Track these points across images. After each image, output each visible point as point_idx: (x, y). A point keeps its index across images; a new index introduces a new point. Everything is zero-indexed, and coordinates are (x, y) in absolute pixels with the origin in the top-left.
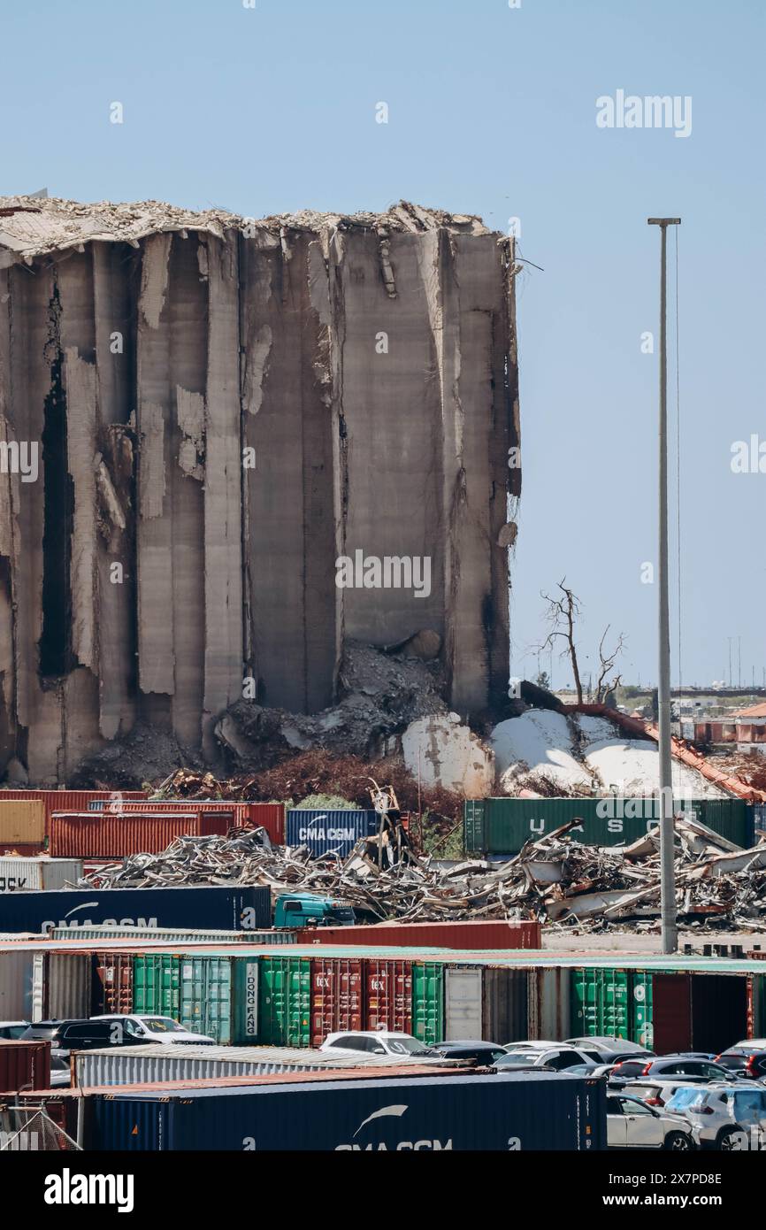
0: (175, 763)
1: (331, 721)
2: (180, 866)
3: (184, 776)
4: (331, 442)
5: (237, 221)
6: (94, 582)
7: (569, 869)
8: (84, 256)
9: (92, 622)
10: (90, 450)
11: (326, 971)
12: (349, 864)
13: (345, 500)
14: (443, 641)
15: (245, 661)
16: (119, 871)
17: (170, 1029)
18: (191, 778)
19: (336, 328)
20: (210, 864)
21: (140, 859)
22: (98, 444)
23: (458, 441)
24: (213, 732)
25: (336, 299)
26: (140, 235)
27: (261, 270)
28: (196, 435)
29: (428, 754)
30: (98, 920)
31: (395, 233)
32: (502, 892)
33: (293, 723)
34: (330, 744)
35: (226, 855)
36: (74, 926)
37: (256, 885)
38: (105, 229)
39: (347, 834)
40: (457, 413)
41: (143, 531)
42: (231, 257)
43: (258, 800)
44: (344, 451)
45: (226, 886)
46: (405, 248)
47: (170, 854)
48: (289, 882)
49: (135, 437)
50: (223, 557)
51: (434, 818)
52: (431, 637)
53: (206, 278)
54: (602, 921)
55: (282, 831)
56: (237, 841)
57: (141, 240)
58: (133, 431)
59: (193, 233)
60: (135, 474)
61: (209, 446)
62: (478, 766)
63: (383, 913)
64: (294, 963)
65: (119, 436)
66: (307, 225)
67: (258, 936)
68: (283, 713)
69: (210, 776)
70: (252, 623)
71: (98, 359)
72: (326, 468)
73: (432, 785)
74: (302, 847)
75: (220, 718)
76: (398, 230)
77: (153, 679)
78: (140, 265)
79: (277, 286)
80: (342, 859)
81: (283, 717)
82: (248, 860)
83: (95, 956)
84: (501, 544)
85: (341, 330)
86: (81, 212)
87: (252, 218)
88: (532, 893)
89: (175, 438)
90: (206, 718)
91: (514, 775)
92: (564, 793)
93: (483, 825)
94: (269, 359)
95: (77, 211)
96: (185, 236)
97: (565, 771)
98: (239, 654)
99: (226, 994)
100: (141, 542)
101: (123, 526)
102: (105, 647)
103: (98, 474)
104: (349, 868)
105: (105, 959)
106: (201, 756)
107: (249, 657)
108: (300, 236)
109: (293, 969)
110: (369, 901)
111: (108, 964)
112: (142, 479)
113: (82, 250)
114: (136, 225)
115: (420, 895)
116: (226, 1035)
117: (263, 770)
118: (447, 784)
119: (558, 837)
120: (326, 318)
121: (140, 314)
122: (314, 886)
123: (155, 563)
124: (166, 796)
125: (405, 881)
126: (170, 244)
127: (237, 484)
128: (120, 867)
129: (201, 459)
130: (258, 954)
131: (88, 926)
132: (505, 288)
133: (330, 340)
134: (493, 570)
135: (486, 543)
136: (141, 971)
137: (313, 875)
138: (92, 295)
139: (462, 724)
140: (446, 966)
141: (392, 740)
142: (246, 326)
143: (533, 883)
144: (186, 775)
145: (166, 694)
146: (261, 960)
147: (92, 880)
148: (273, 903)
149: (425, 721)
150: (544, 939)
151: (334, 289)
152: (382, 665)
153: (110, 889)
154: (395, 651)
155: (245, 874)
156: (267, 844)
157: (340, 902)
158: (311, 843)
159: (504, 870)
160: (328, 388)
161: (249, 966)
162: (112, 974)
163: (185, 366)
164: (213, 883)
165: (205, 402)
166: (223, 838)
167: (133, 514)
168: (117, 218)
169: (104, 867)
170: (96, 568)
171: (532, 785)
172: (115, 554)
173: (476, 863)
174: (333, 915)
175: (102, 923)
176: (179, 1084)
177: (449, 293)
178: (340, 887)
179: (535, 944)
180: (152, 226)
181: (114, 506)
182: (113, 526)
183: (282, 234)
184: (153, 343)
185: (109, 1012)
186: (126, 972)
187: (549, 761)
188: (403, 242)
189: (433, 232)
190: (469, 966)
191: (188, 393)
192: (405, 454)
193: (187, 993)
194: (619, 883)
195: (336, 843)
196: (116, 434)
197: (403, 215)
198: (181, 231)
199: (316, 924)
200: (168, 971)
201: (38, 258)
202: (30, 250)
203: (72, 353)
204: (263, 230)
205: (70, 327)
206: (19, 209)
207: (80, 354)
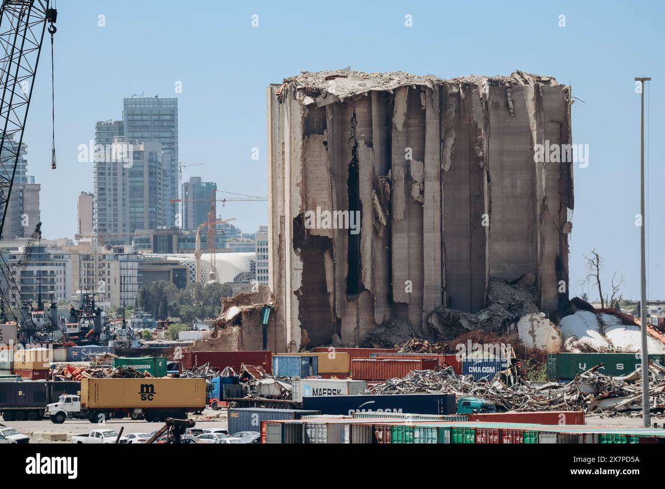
0: (410, 336)
1: (483, 316)
2: (413, 384)
3: (414, 342)
4: (483, 183)
5: (439, 81)
6: (372, 250)
7: (598, 387)
8: (367, 98)
9: (370, 269)
10: (370, 188)
11: (482, 434)
12: (492, 385)
13: (490, 211)
14: (536, 279)
15: (442, 287)
16: (384, 386)
18: (418, 343)
19: (486, 130)
20: (427, 384)
21: (394, 381)
22: (373, 185)
23: (544, 183)
24: (428, 321)
25: (486, 117)
26: (393, 88)
27: (450, 103)
28: (420, 181)
29: (530, 332)
30: (374, 410)
31: (513, 86)
32: (566, 397)
33: (465, 317)
34: (483, 327)
35: (434, 380)
36: (364, 412)
37: (448, 393)
38: (377, 85)
39: (491, 370)
40: (543, 170)
41: (394, 226)
42: (436, 98)
43: (449, 353)
44: (489, 188)
45: (434, 394)
46: (518, 93)
47: (408, 379)
48: (464, 392)
49: (391, 182)
50: (432, 238)
51: (533, 362)
52: (531, 276)
53: (424, 107)
54: (614, 412)
55: (461, 368)
56: (440, 372)
57: (394, 90)
58: (390, 179)
59: (418, 86)
60: (391, 200)
61: (426, 186)
62: (554, 338)
63: (509, 407)
64: (467, 431)
65: (383, 182)
66: (472, 82)
67: (450, 418)
68: (460, 312)
69: (426, 342)
70: (446, 270)
71: (374, 146)
72: (481, 196)
73: (532, 346)
74: (470, 376)
75: (431, 315)
76: (515, 84)
77: (399, 296)
78: (394, 102)
79: (458, 110)
80: (489, 381)
81: (461, 314)
82: (445, 382)
83: (374, 426)
84: (564, 232)
85: (488, 131)
86: (366, 77)
88: (580, 398)
89: (409, 183)
90: (424, 314)
91: (571, 342)
92: (595, 351)
93: (557, 366)
94: (453, 145)
95: (364, 77)
96: (415, 88)
97: (595, 340)
98: (439, 283)
100: (393, 231)
101: (385, 224)
102: (377, 281)
103: (373, 200)
104: (493, 386)
105: (378, 428)
106: (422, 333)
107: (444, 286)
108: (469, 87)
109: (467, 433)
110: (502, 401)
111: (380, 430)
112: (394, 202)
113: (366, 95)
114: (392, 83)
115: (526, 399)
117: (451, 339)
118: (539, 346)
119: (593, 372)
120: (481, 126)
121: (393, 124)
122: (476, 394)
123: (401, 243)
124: (406, 351)
125: (519, 392)
126: (407, 92)
127: (439, 204)
128: (385, 384)
129: (422, 192)
130: (449, 426)
131: (370, 412)
132: (566, 111)
133: (483, 136)
134: (560, 244)
135: (558, 233)
136: (395, 433)
137: (475, 389)
138: (371, 116)
139: (546, 318)
140: (539, 433)
141: (512, 326)
142: (443, 129)
143: (581, 394)
144: (415, 342)
145: (405, 303)
146: (451, 429)
147: (371, 391)
148: (457, 402)
149: (528, 317)
150: (586, 420)
151: (485, 112)
152: (508, 290)
153: (380, 395)
154: (514, 283)
155: (443, 388)
156: (454, 374)
157: (489, 402)
158: (474, 374)
159: (567, 387)
160: (482, 158)
161: (446, 431)
162: (381, 434)
163: (414, 148)
164: (428, 393)
165: (424, 166)
166: (433, 371)
167: (390, 218)
168: (383, 80)
169: (377, 384)
170: (372, 244)
171: (579, 347)
172: (381, 237)
173: (553, 384)
174: (485, 408)
175: (376, 411)
177: (540, 113)
178: (488, 395)
179: (582, 422)
180: (399, 83)
181: (381, 214)
182: (380, 224)
183: (460, 86)
184: (399, 138)
186: (388, 434)
187: (588, 335)
188: (517, 90)
189: (532, 84)
190: (551, 433)
191: (416, 161)
192: (518, 190)
194: (622, 394)
195: (486, 374)
196: (382, 181)
197: (518, 77)
198: (413, 85)
199: (477, 412)
200: (407, 434)
201: (346, 99)
202: (342, 95)
203: (361, 143)
204: (451, 85)
205: (361, 131)
206: (337, 76)
207: (365, 143)
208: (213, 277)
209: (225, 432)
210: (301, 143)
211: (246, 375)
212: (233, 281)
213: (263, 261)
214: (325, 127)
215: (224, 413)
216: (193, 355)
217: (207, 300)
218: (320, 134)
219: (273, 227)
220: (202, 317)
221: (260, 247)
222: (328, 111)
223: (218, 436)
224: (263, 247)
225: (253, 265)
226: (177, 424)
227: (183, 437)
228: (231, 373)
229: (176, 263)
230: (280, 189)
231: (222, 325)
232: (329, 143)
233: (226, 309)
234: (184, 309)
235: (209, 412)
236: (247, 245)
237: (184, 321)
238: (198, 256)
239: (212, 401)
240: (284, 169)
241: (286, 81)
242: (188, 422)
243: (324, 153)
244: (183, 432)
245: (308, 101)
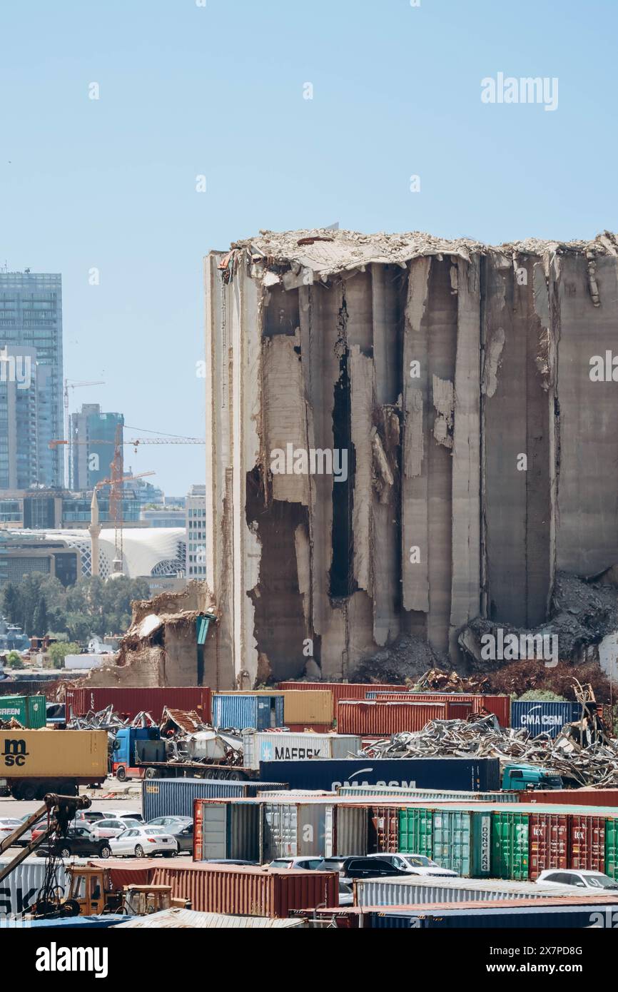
0: (429, 664)
2: (433, 742)
3: (435, 674)
4: (548, 419)
5: (480, 247)
6: (370, 526)
8: (365, 275)
9: (368, 556)
10: (368, 424)
11: (540, 824)
12: (557, 745)
13: (559, 464)
15: (481, 586)
16: (387, 745)
17: (426, 864)
18: (441, 676)
19: (553, 330)
20: (455, 742)
21: (404, 736)
22: (374, 419)
24: (458, 641)
25: (554, 308)
26: (407, 258)
27: (498, 285)
28: (447, 413)
30: (372, 782)
31: (599, 255)
35: (466, 735)
36: (355, 786)
37: (489, 757)
38: (381, 254)
39: (556, 720)
41: (405, 487)
42: (475, 275)
43: (491, 693)
44: (558, 425)
45: (466, 758)
46: (607, 268)
47: (425, 733)
48: (513, 755)
49: (401, 414)
50: (466, 507)
53: (456, 292)
55: (508, 717)
56: (475, 724)
57: (408, 262)
58: (400, 410)
59: (447, 257)
60: (401, 443)
61: (456, 422)
63: (583, 781)
64: (517, 817)
65: (390, 414)
66: (533, 250)
67: (490, 796)
68: (509, 627)
69: (455, 674)
70: (487, 559)
71: (375, 355)
72: (544, 439)
74: (524, 729)
75: (463, 630)
76: (602, 253)
77: (413, 600)
78: (407, 281)
79: (509, 298)
80: (553, 739)
81: (509, 630)
82: (483, 739)
83: (371, 809)
85: (557, 331)
86: (363, 241)
89: (431, 416)
90: (452, 630)
94: (502, 355)
95: (360, 240)
96: (441, 259)
98: (477, 581)
99: (467, 839)
100: (405, 495)
101: (391, 483)
102: (378, 575)
103: (373, 443)
104: (558, 746)
105: (378, 811)
106: (449, 660)
107: (484, 584)
108: (528, 258)
109: (516, 822)
110: (573, 771)
111: (380, 815)
112: (407, 448)
113: (363, 270)
114: (404, 251)
115: (611, 767)
116: (466, 870)
117: (493, 670)
120: (546, 323)
121: (406, 319)
122: (532, 759)
123: (415, 512)
124: (422, 688)
125: (600, 757)
126: (429, 266)
127: (477, 451)
128: (389, 742)
129: (450, 431)
130: (490, 810)
131: (365, 786)
133: (548, 340)
136: (404, 820)
137: (531, 751)
138: (371, 305)
141: (591, 649)
142: (485, 328)
144: (437, 674)
145: (422, 612)
146: (492, 814)
147: (367, 752)
148: (501, 772)
149: (616, 635)
151: (553, 302)
152: (583, 591)
153: (381, 759)
154: (594, 580)
155: (480, 749)
156: (497, 726)
157: (552, 772)
158: (530, 727)
160: (546, 377)
161: (484, 818)
162: (383, 822)
163: (439, 359)
164: (457, 756)
165: (454, 388)
166: (464, 722)
167: (399, 474)
168: (390, 245)
169: (377, 741)
170: (371, 515)
172: (386, 504)
174: (546, 781)
175: (375, 784)
176: (431, 906)
178: (551, 760)
180: (416, 251)
181: (385, 467)
182: (384, 483)
183: (514, 257)
184: (416, 342)
185: (381, 851)
186: (393, 822)
188: (606, 263)
191: (442, 380)
192: (604, 429)
193: (438, 838)
195: (548, 727)
196: (387, 412)
197: (606, 242)
198: (438, 254)
199: (533, 788)
200: (424, 821)
201: (331, 276)
202: (325, 270)
203: (355, 350)
204: (499, 254)
205: (354, 330)
206: (318, 239)
207: (361, 350)
208: (119, 567)
209: (138, 817)
211: (171, 725)
212: (149, 574)
213: (197, 541)
214: (298, 324)
215: (136, 787)
216: (88, 692)
217: (109, 604)
218: (289, 334)
219: (213, 486)
220: (103, 633)
221: (193, 519)
222: (303, 296)
223: (127, 823)
224: (198, 519)
225: (182, 548)
226: (61, 803)
228: (148, 722)
229: (60, 545)
230: (224, 423)
231: (134, 645)
232: (303, 350)
233: (139, 620)
234: (73, 620)
235: (112, 784)
236: (172, 516)
237: (72, 639)
238: (94, 534)
239: (117, 767)
240: (231, 391)
241: (234, 247)
242: (81, 800)
243: (295, 365)
244: (72, 816)
245: (271, 279)
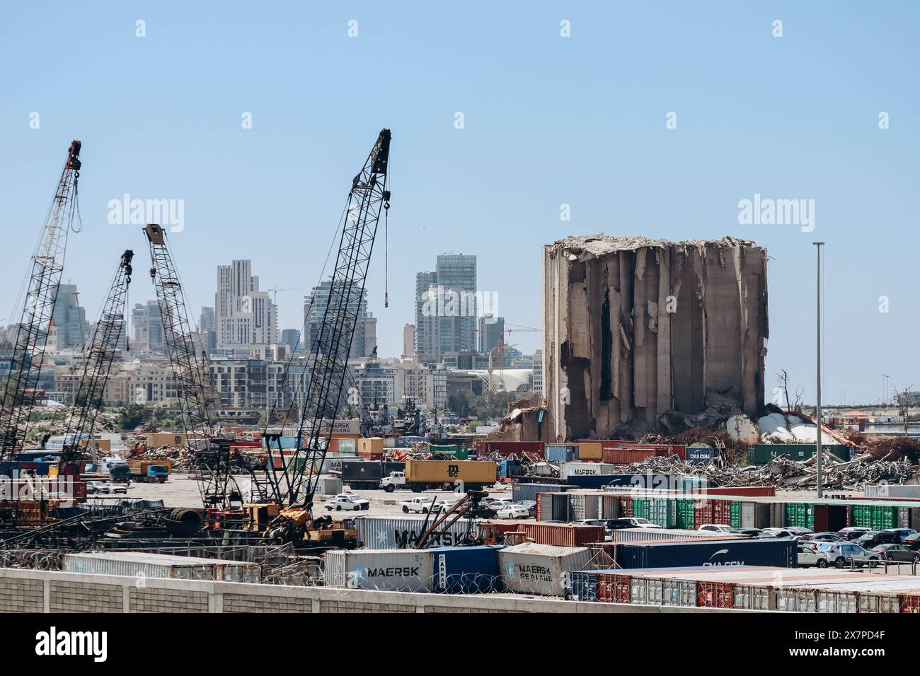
0: (647, 431)
1: (701, 417)
2: (649, 467)
3: (650, 436)
4: (702, 319)
5: (669, 243)
6: (619, 368)
7: (785, 469)
8: (616, 255)
9: (618, 382)
10: (618, 322)
11: (700, 503)
13: (707, 340)
14: (741, 390)
15: (671, 396)
17: (646, 523)
18: (653, 436)
19: (704, 280)
20: (660, 466)
21: (635, 464)
22: (620, 320)
23: (746, 319)
24: (660, 420)
25: (704, 270)
26: (636, 248)
27: (678, 260)
28: (655, 317)
29: (736, 429)
30: (621, 485)
31: (725, 247)
32: (761, 477)
33: (688, 418)
34: (701, 425)
35: (664, 463)
36: (612, 487)
37: (675, 474)
38: (624, 246)
39: (707, 457)
40: (746, 310)
41: (636, 350)
42: (667, 255)
43: (676, 444)
44: (706, 323)
45: (665, 474)
46: (728, 253)
47: (646, 462)
48: (687, 473)
49: (633, 318)
50: (664, 359)
51: (737, 451)
52: (736, 388)
53: (658, 263)
54: (797, 487)
55: (684, 455)
56: (669, 458)
57: (636, 250)
58: (633, 316)
59: (654, 247)
60: (633, 331)
61: (659, 321)
62: (753, 433)
63: (720, 483)
64: (688, 501)
66: (694, 244)
69: (659, 436)
71: (621, 291)
72: (700, 329)
73: (737, 439)
74: (691, 461)
75: (662, 416)
76: (726, 246)
77: (639, 402)
78: (636, 259)
79: (683, 265)
80: (705, 465)
81: (685, 415)
82: (673, 465)
83: (620, 497)
84: (761, 355)
86: (615, 240)
87: (676, 240)
88: (772, 477)
89: (647, 318)
90: (658, 416)
91: (766, 436)
92: (783, 442)
93: (755, 454)
94: (679, 292)
96: (651, 248)
97: (783, 434)
98: (669, 393)
99: (665, 511)
100: (635, 354)
101: (629, 349)
102: (623, 391)
103: (620, 331)
104: (708, 468)
106: (656, 430)
107: (673, 394)
108: (691, 248)
109: (688, 503)
110: (715, 480)
111: (624, 500)
112: (636, 333)
113: (616, 253)
114: (634, 245)
115: (733, 478)
116: (665, 525)
117: (678, 434)
118: (742, 439)
119: (781, 458)
120: (700, 277)
121: (635, 275)
122: (696, 474)
123: (641, 362)
124: (644, 442)
125: (727, 473)
126: (646, 251)
127: (669, 334)
128: (628, 467)
129: (656, 325)
130: (676, 498)
131: (617, 487)
132: (763, 267)
133: (702, 284)
134: (759, 363)
135: (757, 356)
136: (636, 503)
137: (695, 471)
138: (619, 269)
139: (747, 418)
140: (742, 502)
141: (723, 424)
142: (672, 279)
143: (772, 474)
145: (644, 407)
146: (677, 500)
147: (618, 471)
149: (735, 417)
150: (776, 493)
151: (703, 267)
152: (719, 398)
153: (624, 474)
154: (724, 393)
155: (671, 470)
156: (679, 459)
158: (694, 459)
159: (762, 469)
160: (701, 301)
161: (673, 502)
162: (625, 503)
163: (651, 292)
164: (660, 473)
165: (658, 306)
166: (664, 457)
167: (633, 344)
168: (628, 242)
169: (622, 467)
170: (619, 363)
171: (772, 439)
172: (626, 359)
173: (752, 467)
176: (649, 541)
177: (743, 267)
178: (705, 475)
179: (773, 494)
180: (640, 245)
181: (626, 341)
182: (626, 349)
183: (685, 248)
184: (640, 285)
185: (625, 517)
186: (630, 503)
187: (778, 431)
188: (727, 250)
189: (738, 246)
190: (750, 502)
191: (652, 302)
192: (728, 324)
193: (652, 510)
194: (802, 474)
195: (703, 460)
196: (627, 317)
197: (727, 241)
198: (650, 246)
200: (645, 503)
201: (600, 256)
202: (598, 253)
203: (612, 289)
204: (679, 246)
205: (611, 279)
206: (594, 239)
207: (615, 289)
208: (501, 387)
209: (510, 501)
210: (567, 289)
211: (526, 459)
212: (515, 390)
213: (538, 375)
214: (585, 277)
215: (510, 487)
216: (487, 444)
217: (497, 404)
218: (581, 282)
219: (546, 350)
220: (493, 417)
221: (536, 365)
222: (587, 265)
223: (505, 503)
224: (538, 365)
225: (531, 378)
226: (475, 494)
227: (480, 504)
228: (515, 457)
229: (474, 377)
230: (551, 323)
231: (508, 422)
232: (587, 289)
233: (511, 411)
234: (481, 410)
235: (498, 486)
236: (526, 364)
237: (480, 419)
238: (490, 372)
239: (500, 478)
240: (554, 307)
241: (556, 243)
242: (484, 493)
243: (584, 296)
244: (480, 500)
245: (573, 257)
